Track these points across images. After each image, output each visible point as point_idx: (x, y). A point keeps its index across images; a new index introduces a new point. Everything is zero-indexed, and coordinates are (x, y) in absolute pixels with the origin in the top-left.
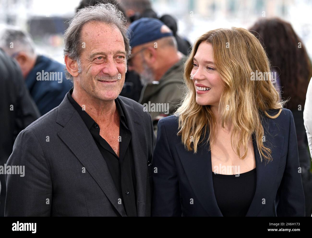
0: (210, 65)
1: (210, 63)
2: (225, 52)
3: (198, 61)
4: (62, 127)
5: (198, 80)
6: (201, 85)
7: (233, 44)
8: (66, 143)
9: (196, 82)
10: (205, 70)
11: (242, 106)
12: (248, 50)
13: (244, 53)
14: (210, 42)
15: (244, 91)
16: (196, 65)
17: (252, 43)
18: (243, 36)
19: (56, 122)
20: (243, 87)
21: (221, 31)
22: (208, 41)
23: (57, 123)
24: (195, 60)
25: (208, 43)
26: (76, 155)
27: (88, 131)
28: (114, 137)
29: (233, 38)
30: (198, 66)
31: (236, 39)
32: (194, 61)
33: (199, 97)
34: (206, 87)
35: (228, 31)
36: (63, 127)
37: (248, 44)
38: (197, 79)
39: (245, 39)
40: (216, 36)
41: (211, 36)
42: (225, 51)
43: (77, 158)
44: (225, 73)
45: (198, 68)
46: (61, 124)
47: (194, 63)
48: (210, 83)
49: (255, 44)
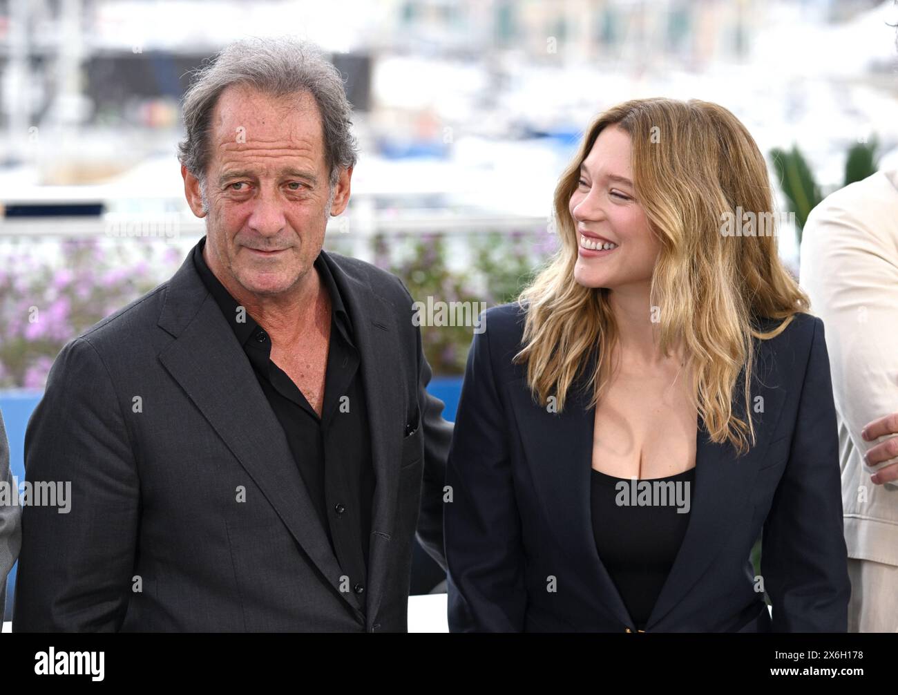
0: (618, 187)
1: (620, 179)
2: (661, 157)
3: (591, 172)
4: (172, 339)
5: (586, 221)
6: (591, 235)
7: (686, 139)
8: (181, 382)
9: (581, 226)
10: (606, 196)
11: (710, 300)
12: (723, 159)
13: (711, 168)
14: (627, 128)
15: (711, 260)
16: (584, 183)
17: (734, 144)
18: (714, 123)
19: (159, 324)
20: (709, 250)
21: (657, 103)
22: (621, 127)
23: (160, 327)
24: (585, 169)
25: (621, 129)
26: (203, 412)
27: (241, 349)
28: (311, 366)
29: (687, 125)
30: (590, 187)
31: (694, 130)
32: (583, 173)
33: (582, 266)
34: (605, 240)
35: (678, 107)
36: (175, 338)
37: (723, 145)
38: (583, 217)
39: (717, 130)
40: (644, 114)
41: (632, 115)
42: (664, 155)
43: (206, 420)
44: (662, 207)
45: (588, 192)
46: (170, 331)
47: (582, 179)
48: (615, 231)
49: (741, 146)
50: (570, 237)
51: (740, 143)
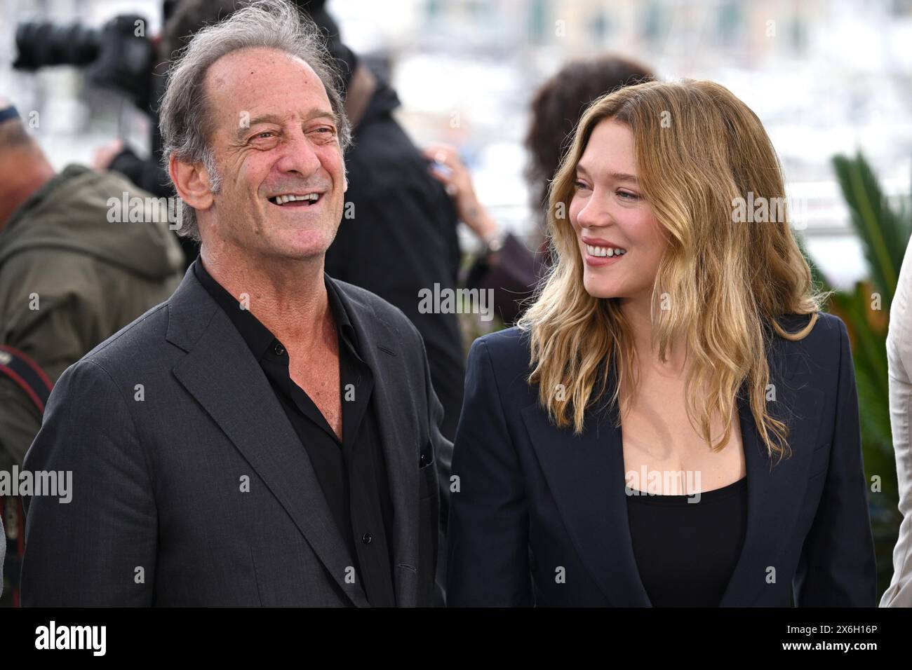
0: (627, 186)
1: (626, 178)
2: (667, 149)
3: (592, 173)
4: (184, 354)
5: (593, 227)
6: (599, 242)
7: (691, 124)
8: (197, 397)
9: (585, 233)
10: (612, 198)
11: (717, 301)
12: (731, 143)
13: (719, 152)
14: (625, 119)
15: (721, 258)
16: (583, 186)
17: (741, 124)
18: (716, 103)
20: (718, 246)
21: (654, 89)
22: (618, 119)
23: (167, 341)
24: (583, 170)
25: (619, 122)
26: (224, 429)
27: (257, 365)
28: (327, 384)
29: (690, 109)
30: (592, 189)
31: (698, 112)
32: (579, 174)
33: (593, 276)
34: (614, 247)
35: (677, 92)
36: (187, 352)
37: (730, 126)
38: (590, 223)
39: (722, 111)
40: (642, 102)
41: (629, 105)
42: (669, 145)
43: (227, 438)
44: (670, 205)
45: (591, 194)
46: (181, 346)
47: (580, 181)
48: (626, 237)
49: (749, 126)
50: (571, 246)
51: (747, 123)
